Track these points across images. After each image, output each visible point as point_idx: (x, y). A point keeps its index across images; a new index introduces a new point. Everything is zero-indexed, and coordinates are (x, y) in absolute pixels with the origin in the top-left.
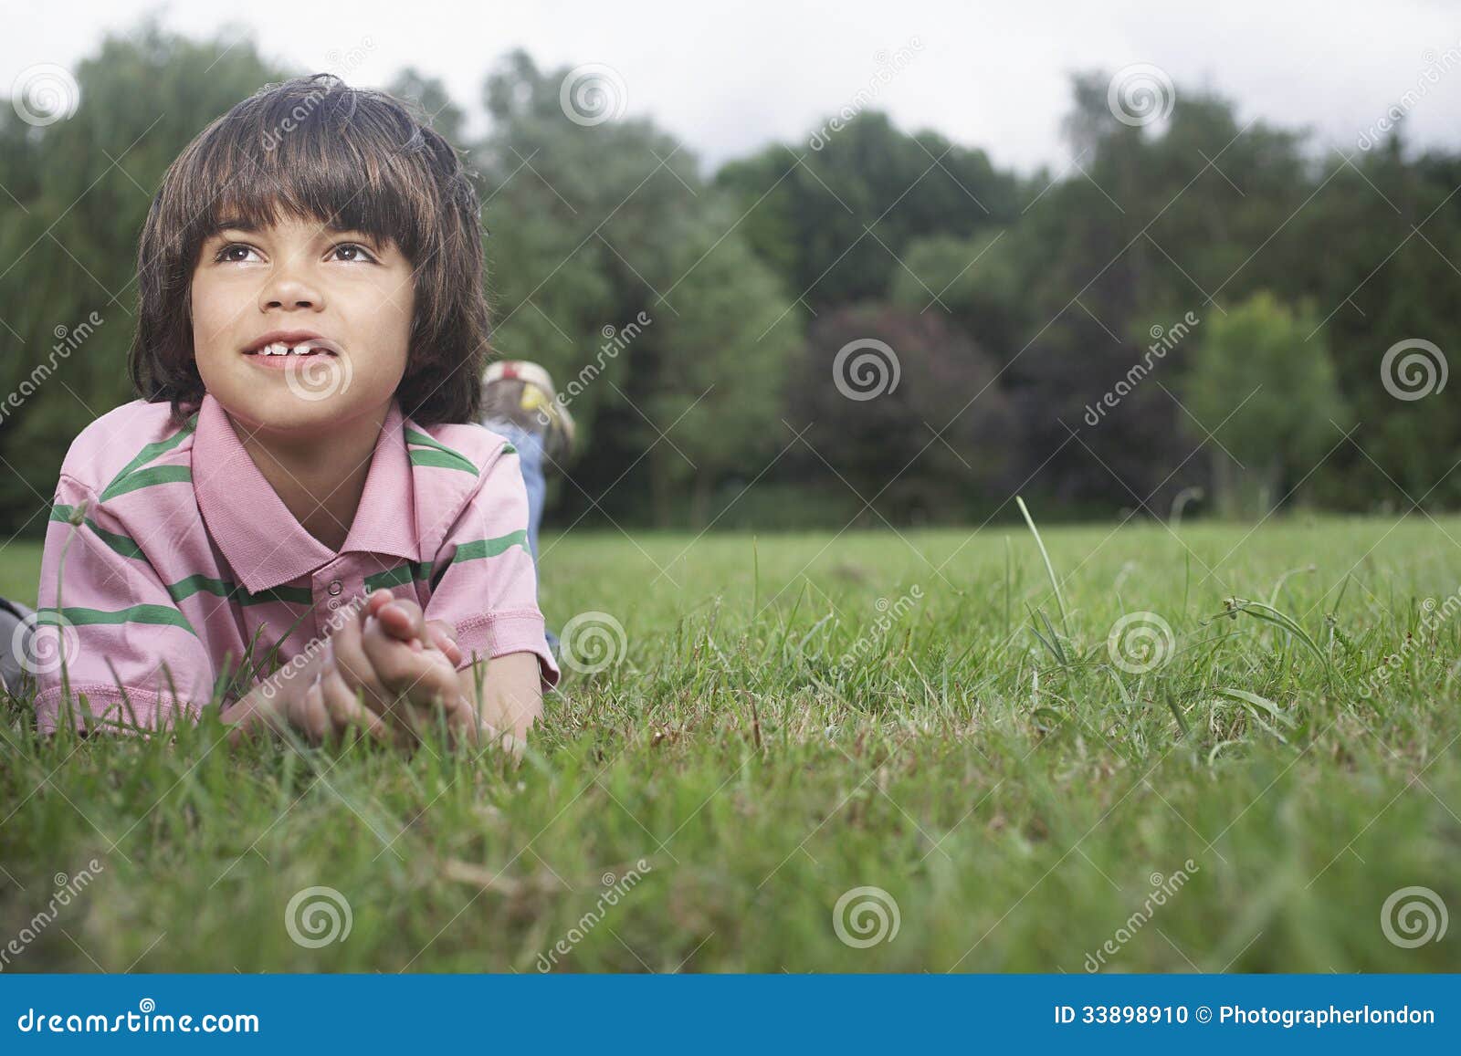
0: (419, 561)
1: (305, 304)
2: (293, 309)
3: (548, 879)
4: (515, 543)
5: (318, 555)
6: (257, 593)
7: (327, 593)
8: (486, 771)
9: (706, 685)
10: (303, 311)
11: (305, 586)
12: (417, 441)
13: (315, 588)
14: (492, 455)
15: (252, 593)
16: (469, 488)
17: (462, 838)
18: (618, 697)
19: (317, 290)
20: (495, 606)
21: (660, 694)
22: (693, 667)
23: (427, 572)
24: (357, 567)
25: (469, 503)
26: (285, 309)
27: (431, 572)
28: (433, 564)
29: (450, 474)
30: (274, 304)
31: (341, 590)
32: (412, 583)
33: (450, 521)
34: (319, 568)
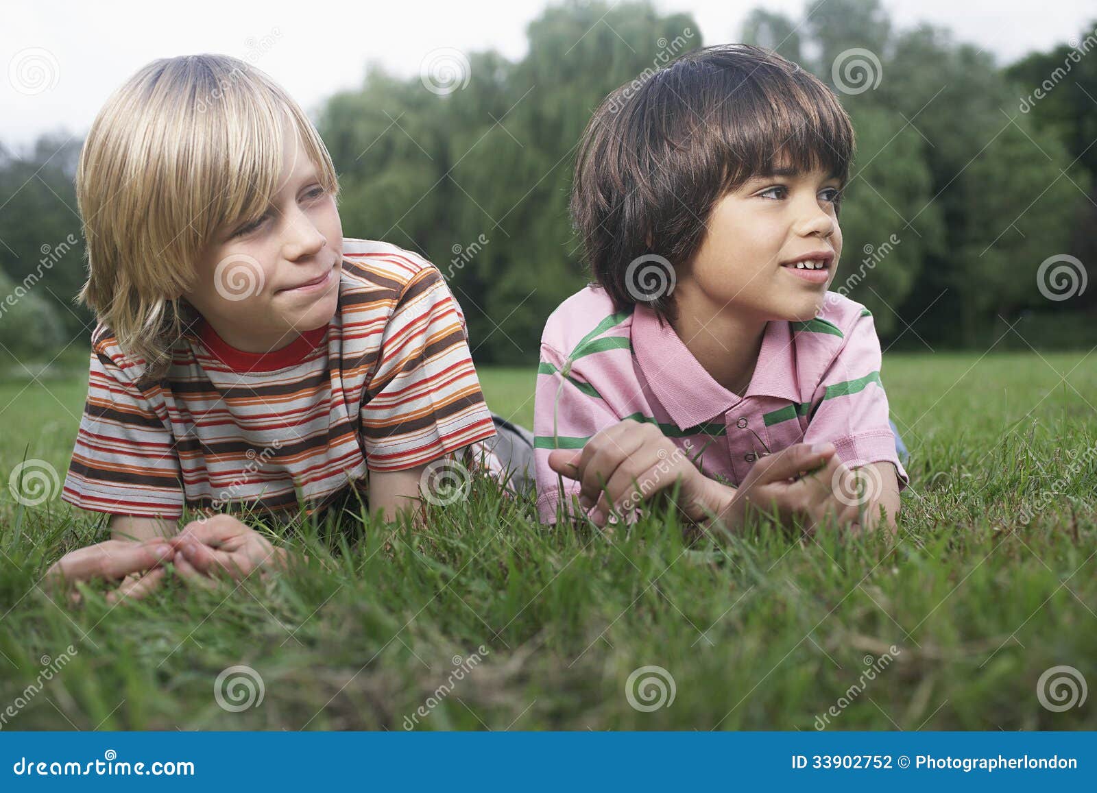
0: (800, 404)
3: (928, 650)
4: (872, 381)
5: (727, 400)
6: (686, 430)
7: (736, 426)
8: (867, 557)
9: (1028, 488)
11: (720, 422)
13: (728, 423)
14: (852, 321)
15: (683, 430)
16: (836, 347)
17: (857, 613)
18: (959, 496)
20: (854, 429)
21: (992, 494)
22: (1017, 473)
23: (805, 410)
24: (757, 407)
25: (836, 358)
27: (809, 409)
28: (810, 403)
29: (822, 337)
31: (746, 424)
32: (797, 418)
33: (822, 372)
34: (730, 409)
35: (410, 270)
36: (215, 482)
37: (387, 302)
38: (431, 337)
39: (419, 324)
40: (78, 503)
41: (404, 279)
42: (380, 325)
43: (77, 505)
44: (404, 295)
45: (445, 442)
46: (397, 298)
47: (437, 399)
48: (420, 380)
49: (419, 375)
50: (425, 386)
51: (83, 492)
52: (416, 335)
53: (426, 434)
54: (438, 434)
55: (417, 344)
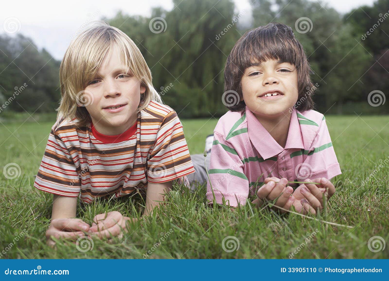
0: (304, 149)
1: (275, 83)
2: (272, 84)
5: (280, 149)
7: (281, 159)
10: (274, 84)
11: (277, 157)
12: (301, 117)
15: (265, 159)
16: (316, 130)
19: (277, 79)
23: (307, 153)
24: (288, 152)
25: (317, 134)
26: (270, 84)
28: (309, 151)
29: (311, 126)
30: (267, 84)
31: (285, 158)
32: (302, 155)
34: (280, 153)
35: (167, 112)
36: (93, 185)
37: (158, 123)
38: (173, 136)
39: (169, 131)
40: (37, 187)
41: (164, 115)
42: (155, 131)
43: (37, 188)
44: (164, 121)
45: (177, 174)
46: (162, 122)
47: (175, 158)
48: (169, 151)
49: (168, 150)
50: (170, 153)
51: (40, 184)
52: (168, 135)
53: (170, 171)
54: (175, 171)
55: (169, 138)
